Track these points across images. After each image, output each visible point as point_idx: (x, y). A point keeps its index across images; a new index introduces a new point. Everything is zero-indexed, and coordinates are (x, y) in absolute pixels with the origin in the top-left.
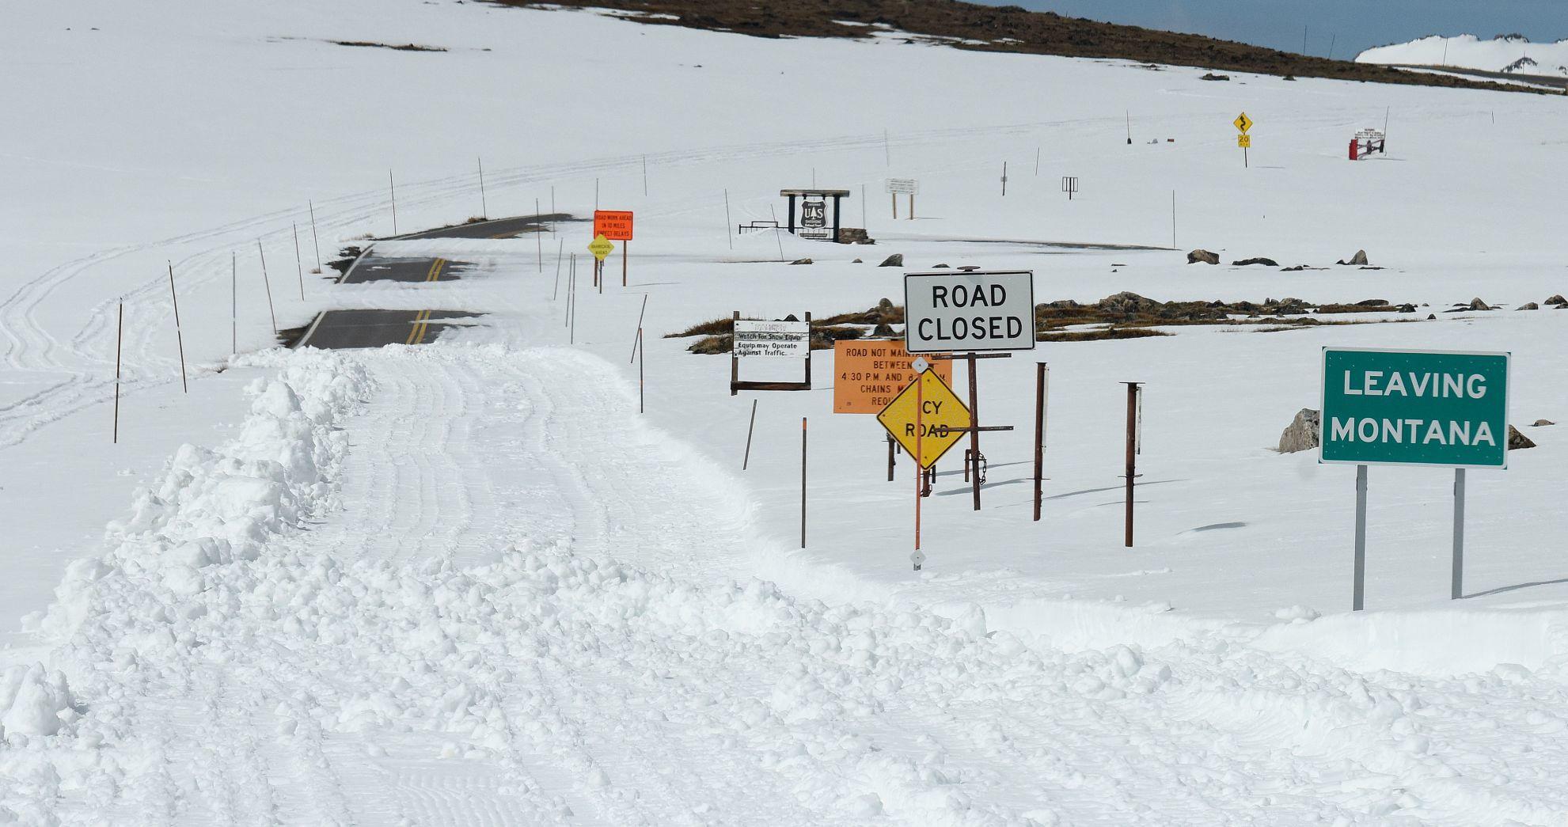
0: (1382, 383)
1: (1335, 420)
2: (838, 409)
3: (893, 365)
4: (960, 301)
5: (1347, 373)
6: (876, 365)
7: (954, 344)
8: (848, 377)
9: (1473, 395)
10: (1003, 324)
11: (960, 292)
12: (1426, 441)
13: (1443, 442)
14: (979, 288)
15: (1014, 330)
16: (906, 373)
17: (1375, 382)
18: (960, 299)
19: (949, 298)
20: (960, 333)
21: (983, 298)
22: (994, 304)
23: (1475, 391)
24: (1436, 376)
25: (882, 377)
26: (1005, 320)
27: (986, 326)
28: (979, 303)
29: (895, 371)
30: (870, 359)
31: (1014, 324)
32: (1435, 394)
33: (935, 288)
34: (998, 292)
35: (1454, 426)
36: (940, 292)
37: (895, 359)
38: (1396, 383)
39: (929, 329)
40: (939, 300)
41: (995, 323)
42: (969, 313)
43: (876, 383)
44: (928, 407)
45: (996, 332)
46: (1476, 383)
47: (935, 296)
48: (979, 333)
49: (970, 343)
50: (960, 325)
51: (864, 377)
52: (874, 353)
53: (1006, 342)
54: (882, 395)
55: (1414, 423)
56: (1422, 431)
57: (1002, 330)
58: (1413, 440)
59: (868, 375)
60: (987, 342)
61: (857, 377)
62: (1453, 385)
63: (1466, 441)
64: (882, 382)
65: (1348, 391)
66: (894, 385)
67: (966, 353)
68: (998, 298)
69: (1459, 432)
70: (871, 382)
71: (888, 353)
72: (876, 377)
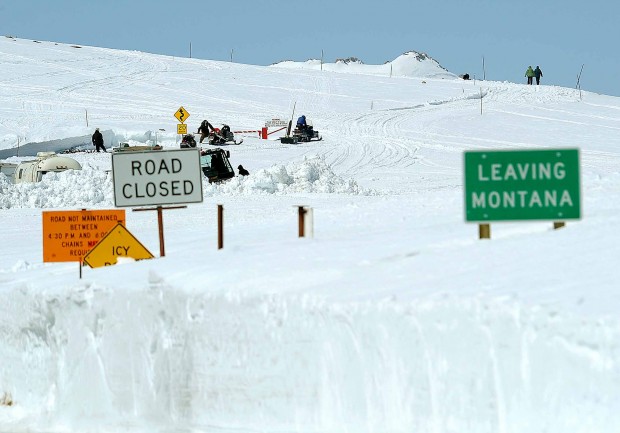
0: (502, 172)
1: (474, 195)
2: (46, 259)
3: (84, 227)
4: (150, 171)
5: (480, 167)
6: (72, 227)
7: (147, 200)
8: (53, 236)
9: (557, 176)
10: (180, 186)
11: (150, 165)
12: (531, 205)
13: (540, 205)
14: (163, 162)
15: (188, 190)
16: (93, 233)
17: (497, 172)
18: (150, 170)
19: (142, 169)
20: (151, 192)
21: (166, 168)
22: (174, 172)
23: (559, 174)
24: (534, 166)
25: (77, 235)
26: (182, 184)
27: (169, 187)
28: (164, 171)
29: (85, 231)
30: (68, 224)
31: (188, 185)
32: (534, 176)
33: (133, 163)
34: (176, 163)
35: (547, 194)
36: (136, 165)
37: (85, 223)
38: (510, 171)
39: (130, 191)
40: (136, 171)
41: (175, 185)
42: (157, 179)
43: (73, 240)
44: (119, 251)
45: (176, 191)
46: (560, 168)
47: (133, 168)
48: (164, 192)
49: (158, 199)
50: (151, 187)
51: (64, 236)
52: (70, 219)
53: (183, 198)
54: (77, 248)
55: (522, 193)
56: (528, 198)
57: (180, 190)
58: (523, 205)
59: (67, 235)
60: (170, 198)
61: (59, 236)
62: (545, 171)
63: (554, 203)
64: (77, 239)
65: (481, 178)
66: (85, 241)
67: (155, 207)
68: (177, 168)
69: (551, 198)
70: (69, 240)
71: (80, 218)
72: (72, 236)
